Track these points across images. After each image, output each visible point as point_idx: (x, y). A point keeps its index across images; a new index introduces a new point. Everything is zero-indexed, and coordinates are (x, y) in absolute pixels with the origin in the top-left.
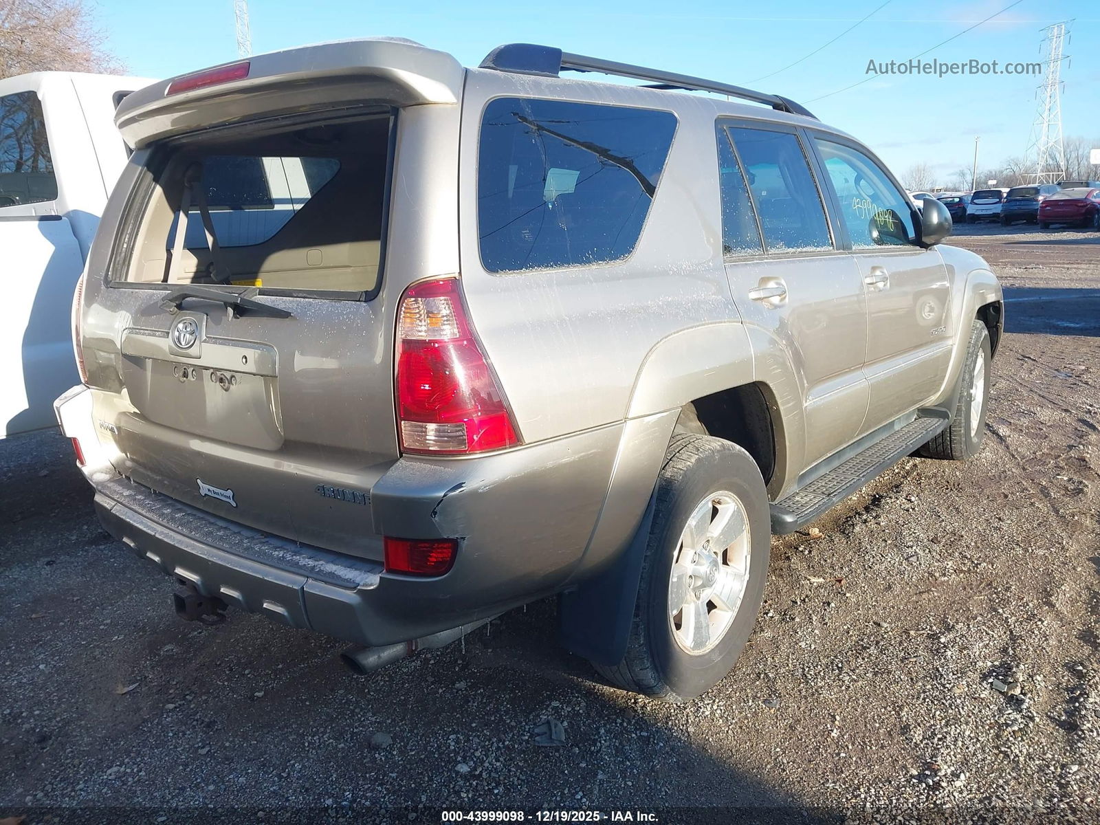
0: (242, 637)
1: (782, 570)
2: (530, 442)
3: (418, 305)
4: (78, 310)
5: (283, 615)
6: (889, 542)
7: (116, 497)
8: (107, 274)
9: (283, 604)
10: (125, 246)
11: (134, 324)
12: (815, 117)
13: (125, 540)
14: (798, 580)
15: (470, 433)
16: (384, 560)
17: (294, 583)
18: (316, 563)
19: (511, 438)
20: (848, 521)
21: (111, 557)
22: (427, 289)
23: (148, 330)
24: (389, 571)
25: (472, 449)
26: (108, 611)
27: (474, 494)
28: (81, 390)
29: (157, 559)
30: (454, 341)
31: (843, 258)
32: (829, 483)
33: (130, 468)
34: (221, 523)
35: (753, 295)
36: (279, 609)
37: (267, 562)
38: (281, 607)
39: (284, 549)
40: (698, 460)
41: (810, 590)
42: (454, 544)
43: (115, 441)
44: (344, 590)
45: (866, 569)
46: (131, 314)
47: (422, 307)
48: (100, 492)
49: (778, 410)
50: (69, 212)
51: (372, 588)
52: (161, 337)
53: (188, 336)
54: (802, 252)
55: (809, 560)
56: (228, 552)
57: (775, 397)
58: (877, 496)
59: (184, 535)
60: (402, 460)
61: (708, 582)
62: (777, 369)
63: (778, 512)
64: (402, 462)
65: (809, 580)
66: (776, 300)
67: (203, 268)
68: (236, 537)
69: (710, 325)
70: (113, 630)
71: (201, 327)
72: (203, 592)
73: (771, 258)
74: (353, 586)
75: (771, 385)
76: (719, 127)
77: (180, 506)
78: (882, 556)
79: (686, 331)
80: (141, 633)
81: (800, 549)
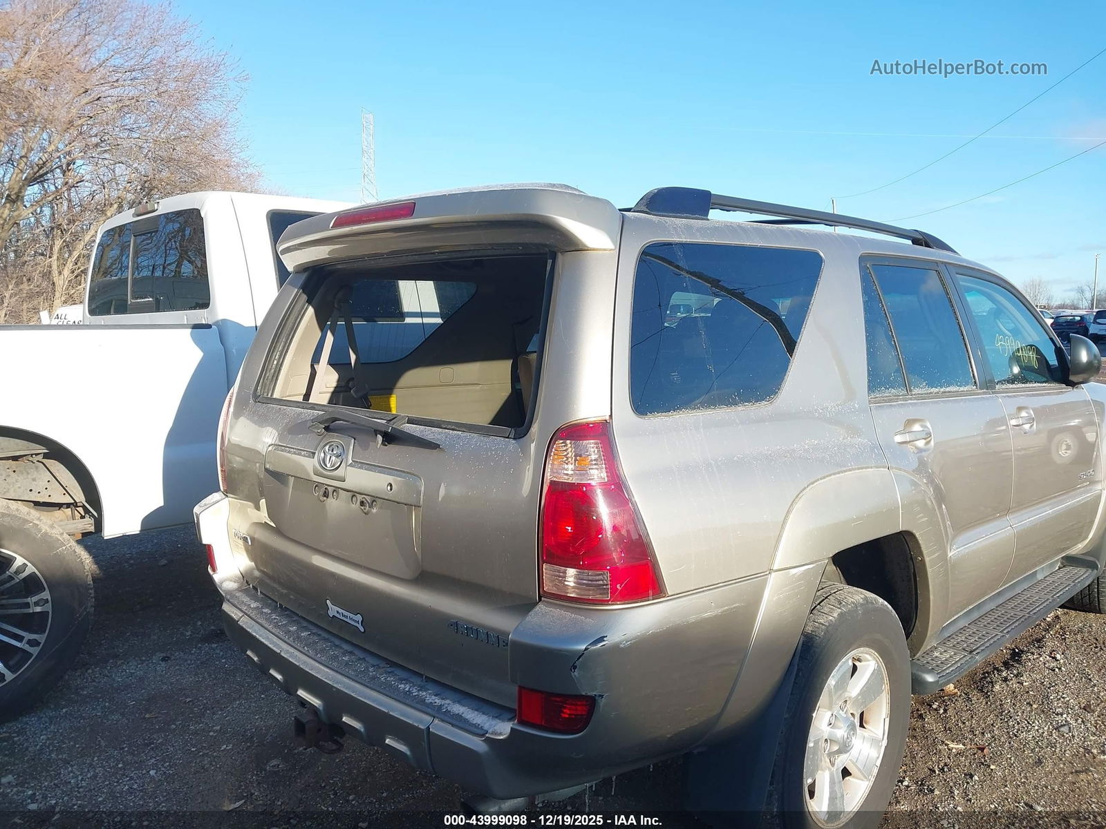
0: (347, 758)
1: (915, 730)
2: (673, 593)
3: (567, 447)
4: (225, 422)
5: (405, 754)
6: (1035, 706)
7: (244, 608)
8: (256, 389)
9: (406, 743)
10: (275, 362)
11: (280, 441)
12: (955, 252)
13: (249, 653)
14: (934, 743)
15: (614, 580)
16: (516, 708)
17: (421, 721)
18: (443, 702)
19: (654, 588)
20: (985, 678)
21: (222, 657)
22: (577, 432)
23: (293, 448)
24: (521, 722)
25: (614, 600)
26: (217, 716)
27: (616, 648)
28: (219, 498)
29: (279, 677)
30: (603, 485)
31: (987, 399)
32: (970, 638)
33: (257, 578)
34: (346, 647)
35: (898, 439)
36: (402, 748)
37: (392, 695)
38: (405, 745)
39: (410, 682)
40: (841, 615)
41: (949, 758)
42: (591, 702)
43: (247, 551)
44: (471, 736)
45: (1010, 737)
46: (277, 431)
47: (570, 450)
48: (228, 601)
49: (923, 561)
50: (218, 321)
51: (501, 737)
52: (306, 457)
53: (333, 458)
54: (945, 392)
55: (945, 720)
56: (353, 680)
57: (920, 548)
58: (1017, 651)
59: (309, 656)
60: (540, 605)
61: (844, 748)
62: (922, 517)
63: (918, 670)
64: (541, 607)
65: (947, 745)
66: (921, 443)
67: (343, 384)
68: (361, 664)
69: (857, 471)
70: (222, 739)
71: (348, 451)
72: (324, 717)
73: (915, 399)
74: (482, 732)
75: (917, 535)
76: (863, 265)
77: (305, 624)
78: (1028, 723)
79: (832, 477)
80: (249, 744)
81: (934, 707)
